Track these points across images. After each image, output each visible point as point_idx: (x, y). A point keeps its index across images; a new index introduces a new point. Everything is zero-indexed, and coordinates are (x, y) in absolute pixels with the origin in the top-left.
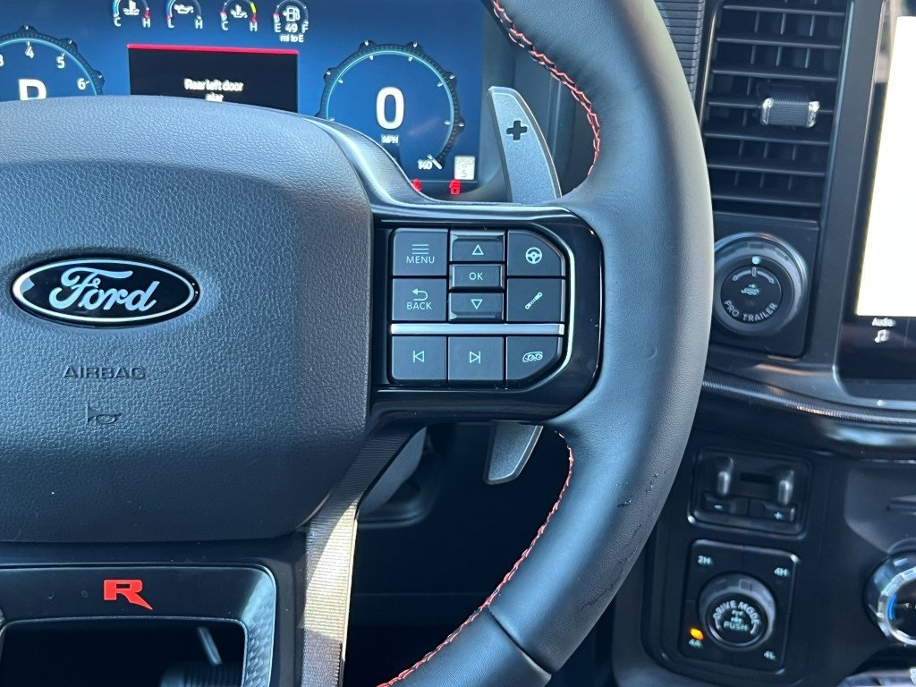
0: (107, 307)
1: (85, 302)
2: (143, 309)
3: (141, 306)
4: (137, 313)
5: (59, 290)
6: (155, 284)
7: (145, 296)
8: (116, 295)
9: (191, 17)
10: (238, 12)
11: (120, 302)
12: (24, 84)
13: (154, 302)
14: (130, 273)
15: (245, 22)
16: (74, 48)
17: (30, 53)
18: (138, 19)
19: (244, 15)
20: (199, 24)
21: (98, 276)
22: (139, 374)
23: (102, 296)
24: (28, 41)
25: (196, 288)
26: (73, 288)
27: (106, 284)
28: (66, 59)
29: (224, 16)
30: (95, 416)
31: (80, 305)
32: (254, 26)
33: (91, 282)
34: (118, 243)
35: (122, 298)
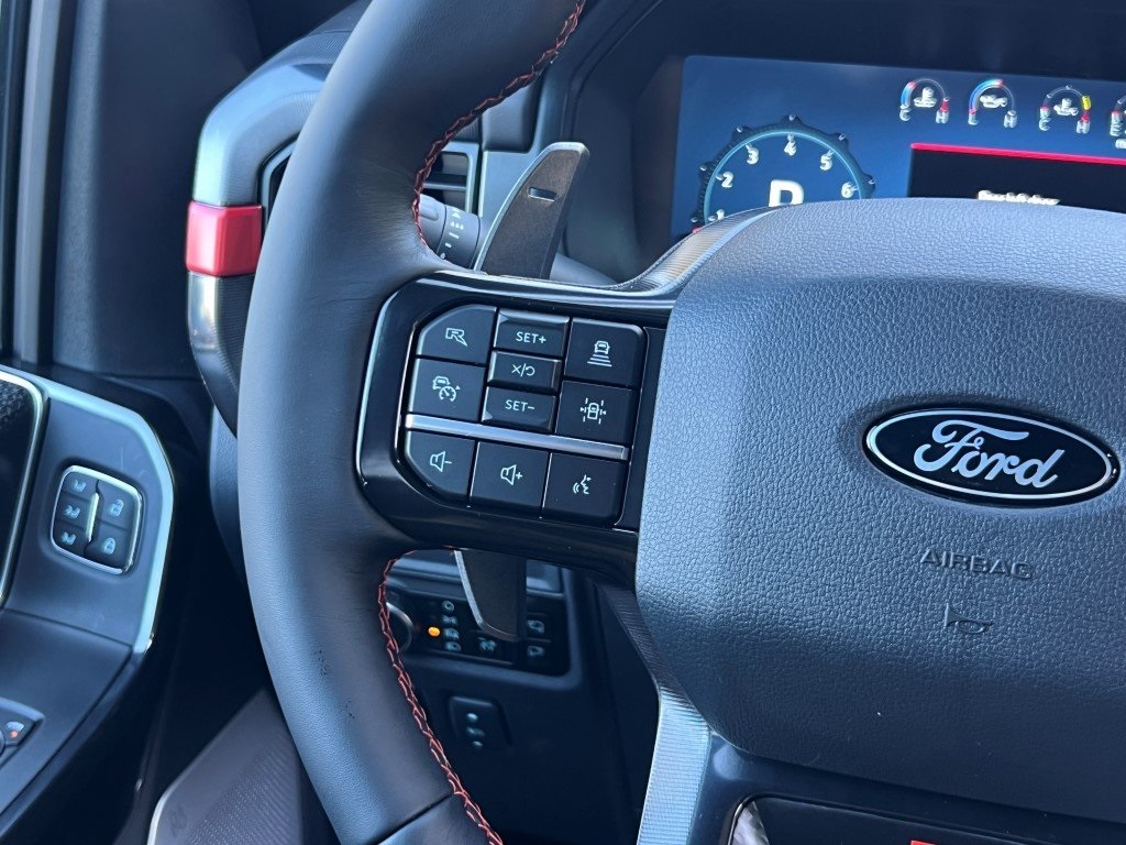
0: (990, 477)
1: (961, 467)
2: (1039, 485)
3: (1036, 481)
4: (1030, 489)
5: (928, 446)
6: (1059, 453)
7: (1043, 468)
8: (1003, 462)
9: (1001, 112)
10: (1064, 108)
11: (1008, 472)
12: (777, 187)
13: (1055, 477)
14: (1026, 434)
15: (1072, 121)
16: (844, 146)
17: (790, 149)
18: (932, 112)
19: (1072, 112)
20: (1010, 121)
21: (982, 434)
22: (1026, 573)
23: (985, 461)
24: (790, 135)
25: (1115, 464)
26: (946, 446)
27: (992, 446)
28: (834, 159)
29: (1044, 113)
30: (959, 621)
31: (954, 470)
32: (1082, 127)
33: (971, 440)
34: (1015, 391)
35: (1010, 467)
